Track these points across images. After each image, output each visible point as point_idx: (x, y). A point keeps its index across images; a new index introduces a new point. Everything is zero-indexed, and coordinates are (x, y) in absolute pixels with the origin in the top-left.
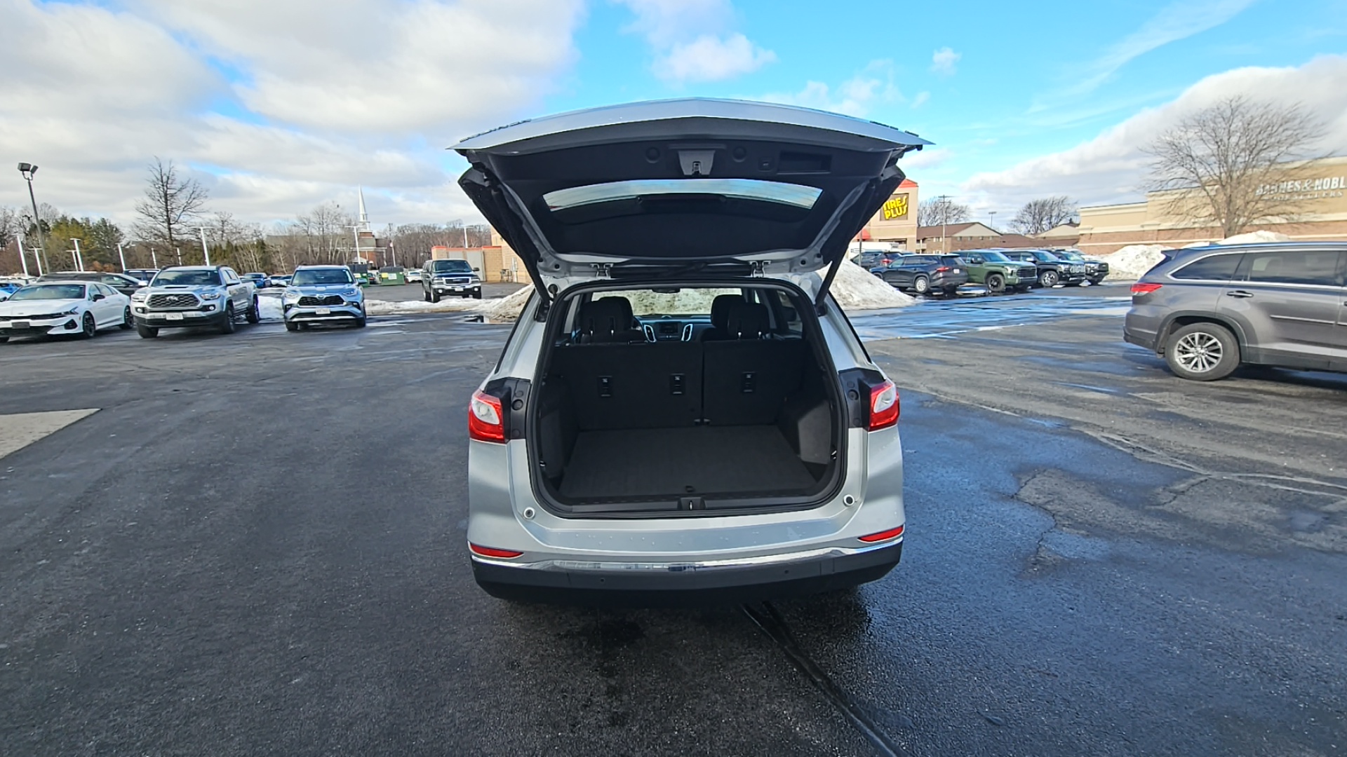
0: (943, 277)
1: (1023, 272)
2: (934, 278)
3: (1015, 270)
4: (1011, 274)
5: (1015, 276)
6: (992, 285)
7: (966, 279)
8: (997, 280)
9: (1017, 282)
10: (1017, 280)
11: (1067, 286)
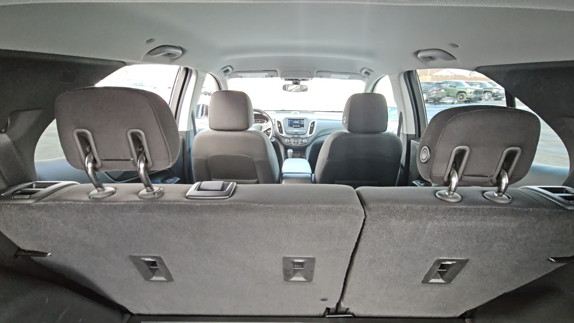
0: (436, 93)
1: (476, 92)
2: (431, 94)
3: (473, 91)
4: (470, 93)
5: (472, 94)
6: (460, 98)
7: (447, 94)
8: (462, 95)
9: (473, 97)
10: (473, 96)
11: (496, 100)
